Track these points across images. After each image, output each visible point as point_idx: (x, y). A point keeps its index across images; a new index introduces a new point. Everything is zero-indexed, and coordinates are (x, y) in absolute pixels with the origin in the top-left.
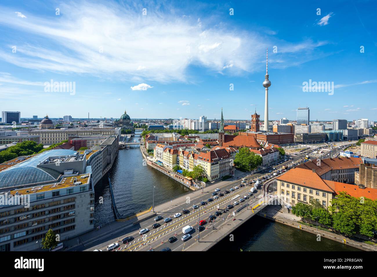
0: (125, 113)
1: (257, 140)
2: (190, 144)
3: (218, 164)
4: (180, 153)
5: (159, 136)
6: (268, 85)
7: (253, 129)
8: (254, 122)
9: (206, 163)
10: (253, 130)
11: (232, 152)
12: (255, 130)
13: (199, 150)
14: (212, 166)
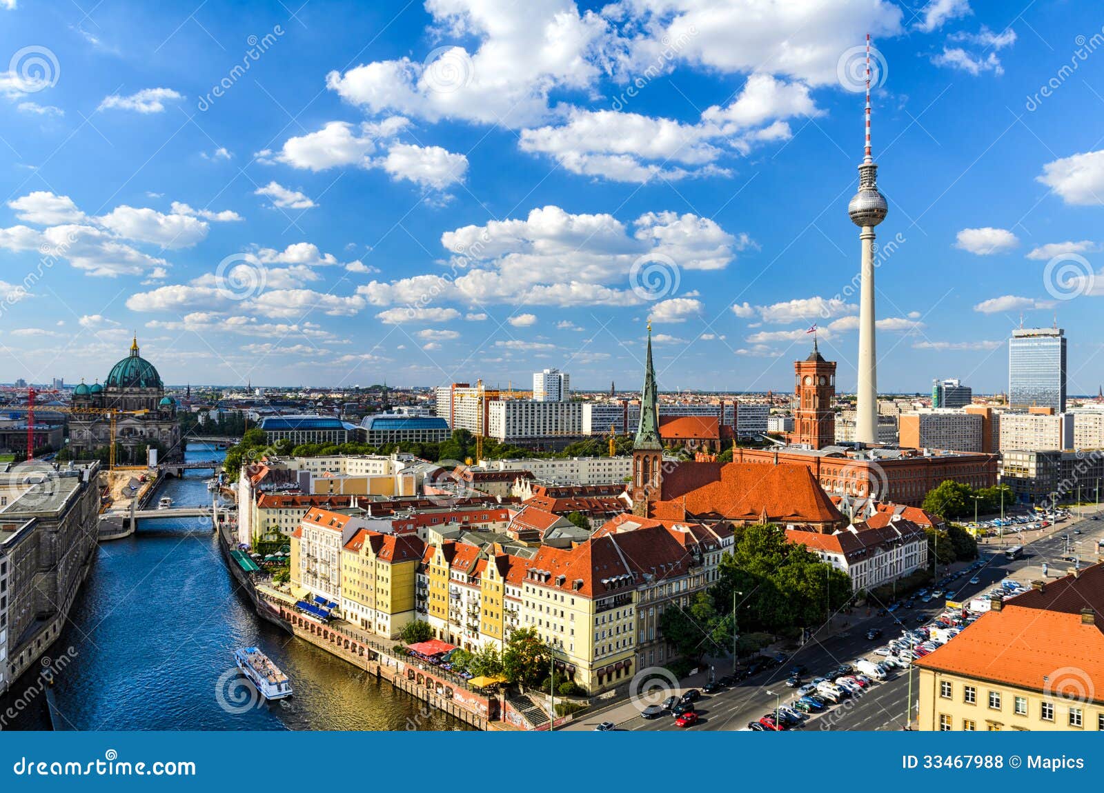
0: (135, 349)
1: (823, 486)
2: (483, 511)
3: (633, 606)
4: (432, 555)
5: (319, 473)
6: (875, 216)
7: (802, 433)
8: (808, 396)
9: (568, 597)
10: (804, 436)
11: (701, 544)
12: (813, 437)
13: (530, 537)
14: (600, 616)
